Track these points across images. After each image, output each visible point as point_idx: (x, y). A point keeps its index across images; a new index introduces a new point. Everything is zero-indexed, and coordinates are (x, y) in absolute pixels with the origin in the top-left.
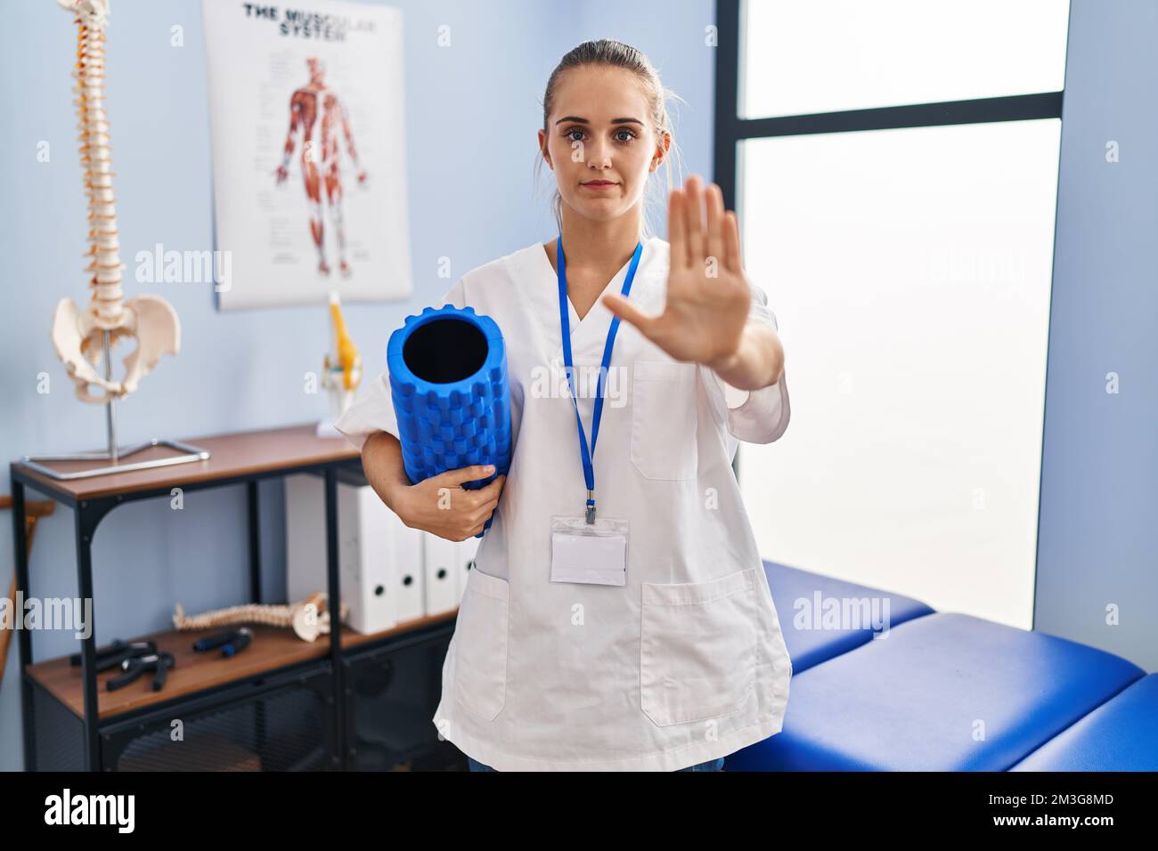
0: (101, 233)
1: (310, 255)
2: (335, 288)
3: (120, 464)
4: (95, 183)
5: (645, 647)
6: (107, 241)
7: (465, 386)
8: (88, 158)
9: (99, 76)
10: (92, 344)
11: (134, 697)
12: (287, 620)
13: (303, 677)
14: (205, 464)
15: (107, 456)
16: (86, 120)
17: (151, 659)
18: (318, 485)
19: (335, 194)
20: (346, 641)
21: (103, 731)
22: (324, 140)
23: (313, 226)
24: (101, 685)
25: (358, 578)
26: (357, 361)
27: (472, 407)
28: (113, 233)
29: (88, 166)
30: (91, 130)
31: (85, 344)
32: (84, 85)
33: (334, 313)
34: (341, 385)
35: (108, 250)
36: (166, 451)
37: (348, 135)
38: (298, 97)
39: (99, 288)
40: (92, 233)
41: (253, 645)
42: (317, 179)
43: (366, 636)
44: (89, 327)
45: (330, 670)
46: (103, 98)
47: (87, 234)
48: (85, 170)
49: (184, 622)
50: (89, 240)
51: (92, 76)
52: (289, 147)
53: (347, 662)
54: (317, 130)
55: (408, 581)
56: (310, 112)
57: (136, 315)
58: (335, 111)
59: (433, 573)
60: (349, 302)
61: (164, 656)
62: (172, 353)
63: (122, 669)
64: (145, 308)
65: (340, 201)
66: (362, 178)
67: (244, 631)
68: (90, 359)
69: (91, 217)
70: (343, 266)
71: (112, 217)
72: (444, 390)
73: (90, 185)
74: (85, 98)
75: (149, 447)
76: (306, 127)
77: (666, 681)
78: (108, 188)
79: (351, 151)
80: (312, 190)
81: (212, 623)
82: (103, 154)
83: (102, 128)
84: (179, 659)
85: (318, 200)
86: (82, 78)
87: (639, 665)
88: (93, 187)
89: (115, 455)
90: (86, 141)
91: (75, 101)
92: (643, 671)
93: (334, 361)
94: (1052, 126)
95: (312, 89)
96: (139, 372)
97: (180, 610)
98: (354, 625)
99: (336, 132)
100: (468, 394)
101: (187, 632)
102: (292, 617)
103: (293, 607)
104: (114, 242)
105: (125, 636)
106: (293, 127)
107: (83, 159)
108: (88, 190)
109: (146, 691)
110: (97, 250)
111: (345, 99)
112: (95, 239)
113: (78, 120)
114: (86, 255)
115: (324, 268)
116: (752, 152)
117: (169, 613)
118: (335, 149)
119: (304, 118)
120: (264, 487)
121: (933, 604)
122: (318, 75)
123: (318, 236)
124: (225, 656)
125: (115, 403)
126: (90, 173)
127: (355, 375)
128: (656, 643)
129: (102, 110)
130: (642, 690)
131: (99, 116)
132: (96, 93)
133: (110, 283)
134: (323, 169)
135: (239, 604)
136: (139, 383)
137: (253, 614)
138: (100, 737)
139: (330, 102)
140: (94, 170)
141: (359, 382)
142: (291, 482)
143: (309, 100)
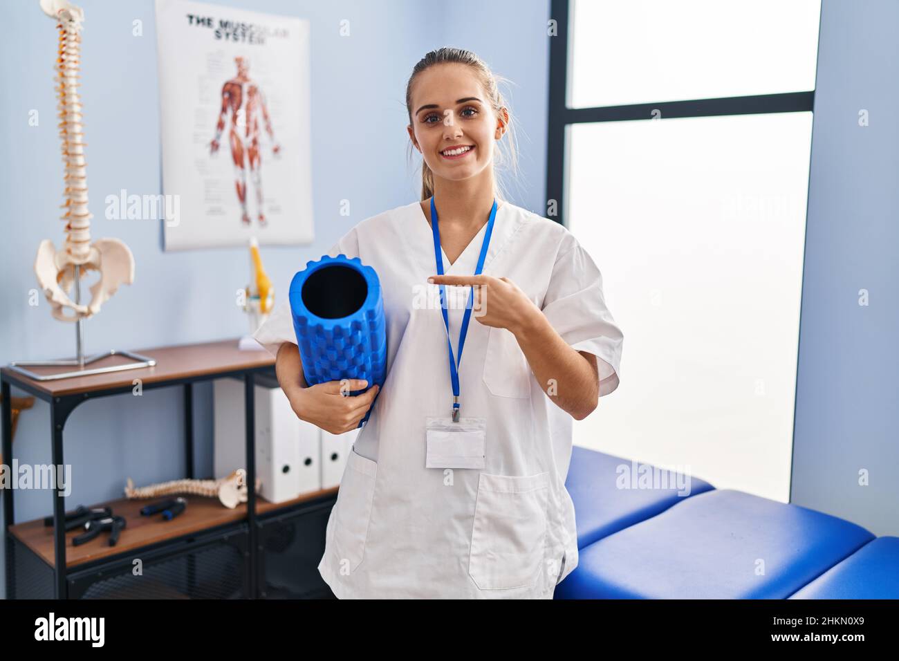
0: (75, 190)
1: (235, 209)
2: (254, 234)
3: (85, 369)
4: (70, 151)
5: (476, 523)
6: (78, 196)
7: (346, 323)
8: (65, 132)
9: (75, 69)
10: (65, 276)
11: (94, 551)
12: (214, 491)
13: (225, 536)
14: (152, 369)
15: (76, 362)
16: (64, 103)
17: (108, 521)
18: (239, 387)
19: (256, 162)
20: (260, 508)
21: (69, 577)
22: (248, 121)
23: (238, 186)
24: (68, 541)
25: (269, 459)
26: (271, 292)
27: (351, 338)
28: (84, 190)
29: (65, 138)
30: (68, 110)
31: (60, 276)
32: (63, 76)
33: (254, 254)
34: (258, 310)
35: (79, 203)
36: (121, 359)
37: (266, 117)
38: (228, 87)
39: (72, 232)
40: (67, 189)
41: (187, 511)
42: (242, 151)
43: (276, 505)
44: (64, 262)
45: (247, 531)
46: (77, 86)
47: (63, 190)
48: (63, 141)
49: (133, 493)
50: (65, 195)
51: (69, 69)
52: (221, 125)
53: (260, 524)
54: (242, 113)
55: (308, 462)
56: (237, 99)
57: (100, 253)
58: (256, 98)
59: (327, 456)
60: (263, 245)
61: (117, 519)
62: (128, 283)
63: (85, 529)
64: (107, 248)
65: (259, 167)
66: (276, 150)
67: (180, 500)
68: (64, 287)
69: (67, 177)
70: (261, 217)
71: (83, 178)
72: (329, 324)
73: (66, 153)
74: (63, 85)
75: (108, 356)
76: (233, 110)
77: (489, 553)
78: (80, 155)
79: (268, 129)
80: (238, 159)
81: (155, 493)
82: (77, 129)
83: (76, 108)
84: (129, 522)
85: (242, 166)
86: (62, 70)
87: (470, 538)
88: (69, 154)
89: (82, 362)
90: (64, 118)
91: (56, 88)
92: (474, 543)
93: (253, 290)
94: (805, 117)
95: (239, 81)
96: (102, 297)
97: (130, 483)
98: (266, 496)
99: (257, 114)
100: (347, 329)
101: (136, 500)
102: (218, 490)
103: (218, 482)
104: (84, 197)
105: (87, 503)
106: (224, 110)
107: (61, 133)
108: (65, 156)
109: (103, 546)
110: (71, 202)
111: (263, 88)
112: (70, 194)
113: (58, 102)
114: (62, 207)
115: (246, 219)
116: (577, 134)
117: (121, 486)
118: (256, 127)
119: (232, 103)
120: (197, 388)
121: (713, 483)
122: (243, 70)
123: (242, 195)
124: (166, 519)
125: (83, 321)
126: (67, 143)
127: (269, 302)
128: (485, 521)
129: (76, 95)
130: (471, 558)
131: (75, 99)
132: (72, 81)
133: (80, 229)
134: (247, 142)
135: (177, 479)
136: (102, 307)
137: (187, 487)
138: (67, 582)
139: (253, 91)
140: (70, 141)
141: (272, 307)
142: (218, 384)
143: (237, 91)
